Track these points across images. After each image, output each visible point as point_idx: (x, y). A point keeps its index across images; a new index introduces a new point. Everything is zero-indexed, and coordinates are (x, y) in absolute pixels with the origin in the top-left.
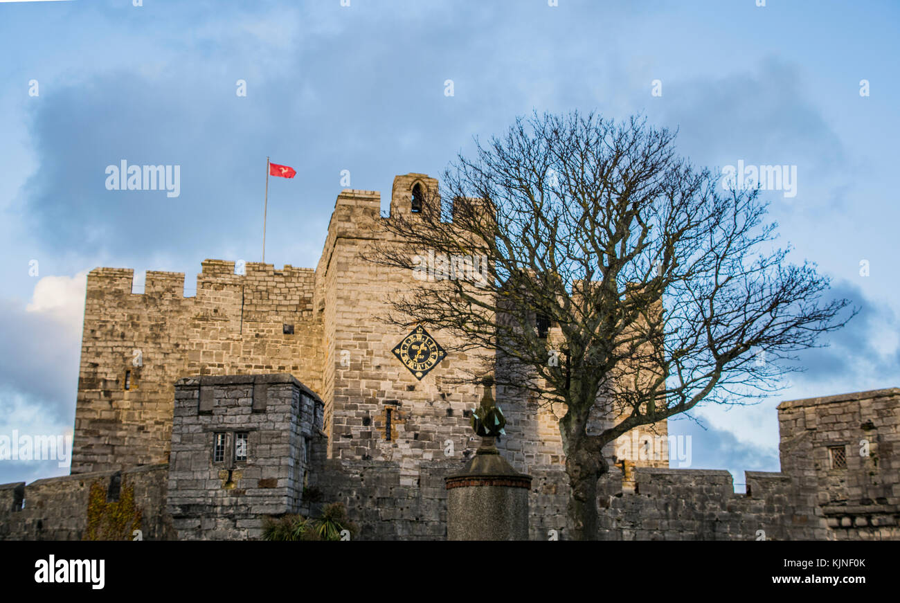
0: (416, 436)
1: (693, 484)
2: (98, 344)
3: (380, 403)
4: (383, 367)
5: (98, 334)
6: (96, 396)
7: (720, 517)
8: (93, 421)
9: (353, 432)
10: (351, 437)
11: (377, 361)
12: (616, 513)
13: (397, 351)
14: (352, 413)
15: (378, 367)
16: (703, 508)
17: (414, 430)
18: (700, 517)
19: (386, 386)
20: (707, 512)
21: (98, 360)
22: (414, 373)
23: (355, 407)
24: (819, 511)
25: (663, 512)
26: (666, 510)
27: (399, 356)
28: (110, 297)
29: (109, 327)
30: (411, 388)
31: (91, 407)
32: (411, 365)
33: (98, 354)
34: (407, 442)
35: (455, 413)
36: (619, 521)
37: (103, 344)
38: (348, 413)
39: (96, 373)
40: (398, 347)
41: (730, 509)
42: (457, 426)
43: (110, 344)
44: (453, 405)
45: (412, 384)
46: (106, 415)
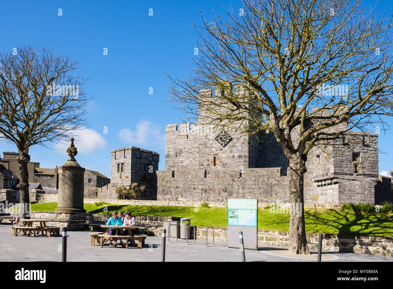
0: (223, 164)
1: (265, 173)
2: (169, 146)
3: (212, 155)
4: (213, 144)
5: (169, 143)
6: (169, 160)
7: (274, 183)
8: (169, 166)
9: (204, 164)
10: (204, 166)
11: (211, 142)
12: (237, 183)
13: (217, 138)
14: (204, 159)
15: (211, 144)
16: (268, 181)
17: (222, 162)
18: (267, 184)
19: (214, 150)
20: (269, 182)
21: (169, 150)
22: (222, 145)
23: (205, 157)
24: (313, 180)
25: (254, 183)
26: (255, 182)
27: (217, 141)
28: (171, 133)
29: (171, 141)
30: (221, 150)
31: (168, 162)
32: (221, 142)
33: (169, 148)
34: (220, 166)
35: (235, 156)
36: (238, 186)
37: (170, 145)
38: (203, 159)
39: (169, 154)
40: (217, 137)
41: (278, 181)
42: (236, 160)
43: (172, 145)
44: (234, 154)
45: (221, 148)
46: (172, 164)
